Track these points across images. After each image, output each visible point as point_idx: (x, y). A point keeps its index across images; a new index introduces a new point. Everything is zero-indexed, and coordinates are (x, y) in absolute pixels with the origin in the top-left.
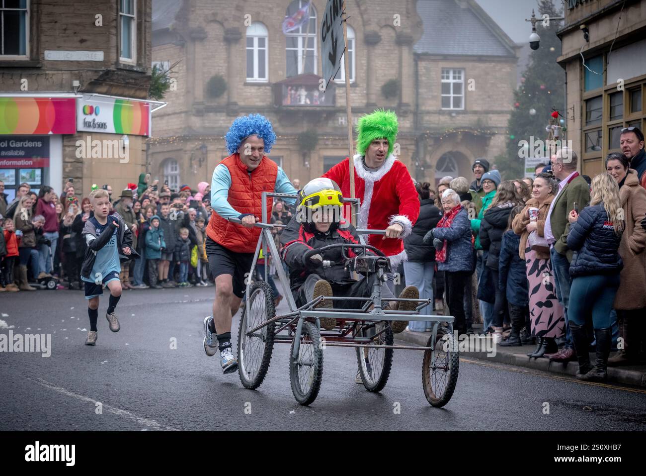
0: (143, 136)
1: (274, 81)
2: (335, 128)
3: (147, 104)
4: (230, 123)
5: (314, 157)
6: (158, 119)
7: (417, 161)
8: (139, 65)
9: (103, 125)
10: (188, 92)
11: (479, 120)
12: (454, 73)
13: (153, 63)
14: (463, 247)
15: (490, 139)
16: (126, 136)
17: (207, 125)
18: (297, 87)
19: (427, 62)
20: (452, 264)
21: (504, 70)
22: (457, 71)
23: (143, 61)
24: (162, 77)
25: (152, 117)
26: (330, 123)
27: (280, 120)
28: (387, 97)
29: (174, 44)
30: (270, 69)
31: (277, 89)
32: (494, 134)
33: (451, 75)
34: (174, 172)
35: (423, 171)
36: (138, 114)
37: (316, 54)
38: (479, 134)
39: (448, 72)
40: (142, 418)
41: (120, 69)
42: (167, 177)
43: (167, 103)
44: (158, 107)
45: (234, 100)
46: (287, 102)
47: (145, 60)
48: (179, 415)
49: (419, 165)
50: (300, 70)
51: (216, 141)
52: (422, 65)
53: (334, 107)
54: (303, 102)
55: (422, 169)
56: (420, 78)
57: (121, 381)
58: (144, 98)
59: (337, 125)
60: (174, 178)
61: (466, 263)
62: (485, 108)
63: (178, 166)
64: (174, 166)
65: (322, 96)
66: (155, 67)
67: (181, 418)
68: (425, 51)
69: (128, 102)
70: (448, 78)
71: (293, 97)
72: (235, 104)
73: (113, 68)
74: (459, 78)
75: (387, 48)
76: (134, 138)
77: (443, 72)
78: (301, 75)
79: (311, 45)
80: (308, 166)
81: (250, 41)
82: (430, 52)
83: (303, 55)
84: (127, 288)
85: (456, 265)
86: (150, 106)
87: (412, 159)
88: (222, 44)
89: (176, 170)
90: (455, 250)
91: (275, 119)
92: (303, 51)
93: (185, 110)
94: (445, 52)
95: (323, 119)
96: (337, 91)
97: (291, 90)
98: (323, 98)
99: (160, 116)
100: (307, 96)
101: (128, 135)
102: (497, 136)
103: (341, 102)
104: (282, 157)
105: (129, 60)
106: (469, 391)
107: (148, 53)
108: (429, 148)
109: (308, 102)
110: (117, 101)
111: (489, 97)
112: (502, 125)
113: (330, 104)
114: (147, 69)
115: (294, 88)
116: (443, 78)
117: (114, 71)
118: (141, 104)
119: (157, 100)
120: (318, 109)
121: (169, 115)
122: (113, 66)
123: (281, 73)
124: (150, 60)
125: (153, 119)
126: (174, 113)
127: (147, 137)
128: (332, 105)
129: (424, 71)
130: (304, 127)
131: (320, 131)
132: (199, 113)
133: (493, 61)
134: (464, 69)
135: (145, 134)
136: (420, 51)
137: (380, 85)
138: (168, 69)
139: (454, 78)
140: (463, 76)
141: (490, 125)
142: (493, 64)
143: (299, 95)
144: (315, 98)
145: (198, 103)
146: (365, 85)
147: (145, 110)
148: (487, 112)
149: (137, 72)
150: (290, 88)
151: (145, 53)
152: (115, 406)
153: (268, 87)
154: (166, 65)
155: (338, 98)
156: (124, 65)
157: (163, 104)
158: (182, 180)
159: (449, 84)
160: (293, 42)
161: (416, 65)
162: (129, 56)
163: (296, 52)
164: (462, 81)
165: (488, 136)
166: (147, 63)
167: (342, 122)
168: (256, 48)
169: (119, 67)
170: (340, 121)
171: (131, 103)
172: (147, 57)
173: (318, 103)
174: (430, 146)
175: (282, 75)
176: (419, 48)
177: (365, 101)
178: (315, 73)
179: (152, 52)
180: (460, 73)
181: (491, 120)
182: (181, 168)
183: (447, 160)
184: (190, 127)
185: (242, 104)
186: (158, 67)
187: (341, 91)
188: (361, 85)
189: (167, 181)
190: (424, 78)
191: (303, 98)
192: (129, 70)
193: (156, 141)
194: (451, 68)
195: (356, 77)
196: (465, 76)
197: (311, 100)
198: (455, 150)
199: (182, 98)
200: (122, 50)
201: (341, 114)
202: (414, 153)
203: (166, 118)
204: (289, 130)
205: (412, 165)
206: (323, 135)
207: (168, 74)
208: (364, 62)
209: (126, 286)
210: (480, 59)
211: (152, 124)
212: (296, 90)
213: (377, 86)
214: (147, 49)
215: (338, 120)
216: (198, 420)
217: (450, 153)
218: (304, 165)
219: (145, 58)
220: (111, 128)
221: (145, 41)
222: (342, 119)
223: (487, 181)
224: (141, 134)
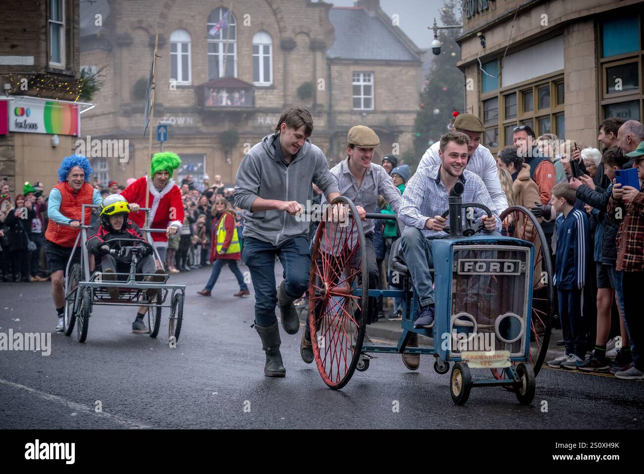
0: (73, 136)
1: (197, 84)
2: (255, 127)
3: (77, 105)
4: (156, 123)
5: (236, 154)
6: (87, 119)
8: (68, 69)
9: (34, 126)
10: (116, 94)
11: (388, 119)
12: (364, 76)
13: (81, 68)
15: (398, 136)
16: (56, 136)
17: (134, 125)
18: (219, 90)
19: (339, 67)
21: (410, 73)
22: (367, 75)
23: (72, 65)
24: (90, 80)
25: (81, 118)
26: (250, 123)
27: (203, 120)
28: (302, 99)
29: (101, 49)
30: (193, 72)
31: (200, 91)
32: (401, 132)
33: (362, 78)
34: (103, 170)
36: (68, 115)
37: (235, 58)
38: (388, 132)
39: (358, 75)
40: (72, 403)
41: (51, 73)
42: (97, 174)
43: (96, 104)
44: (86, 108)
45: (159, 101)
46: (209, 103)
47: (74, 65)
48: (108, 399)
50: (222, 74)
52: (335, 69)
53: (253, 107)
54: (224, 104)
56: (332, 81)
57: (52, 368)
58: (73, 100)
59: (256, 125)
60: (104, 175)
62: (394, 108)
63: (107, 163)
64: (103, 164)
65: (242, 98)
66: (83, 71)
67: (109, 402)
68: (337, 55)
69: (57, 104)
70: (358, 80)
71: (215, 98)
72: (161, 105)
73: (43, 72)
74: (369, 81)
75: (302, 53)
76: (63, 138)
77: (354, 75)
78: (222, 78)
79: (231, 50)
80: (230, 163)
81: (174, 47)
82: (343, 56)
83: (224, 59)
86: (79, 107)
88: (147, 49)
89: (105, 167)
91: (198, 119)
92: (224, 56)
93: (112, 110)
94: (356, 57)
95: (243, 119)
96: (256, 93)
97: (213, 92)
98: (243, 100)
99: (90, 116)
100: (228, 98)
101: (58, 135)
102: (404, 134)
103: (259, 103)
104: (206, 154)
105: (58, 64)
107: (76, 58)
109: (229, 103)
110: (47, 103)
111: (397, 98)
112: (410, 124)
113: (250, 105)
114: (76, 73)
115: (216, 90)
116: (354, 80)
117: (44, 75)
118: (71, 106)
119: (86, 102)
120: (238, 109)
121: (98, 116)
122: (43, 70)
123: (203, 76)
124: (78, 64)
125: (82, 120)
126: (103, 114)
127: (77, 136)
128: (252, 106)
129: (337, 74)
130: (226, 127)
131: (240, 130)
132: (127, 114)
133: (398, 65)
134: (373, 72)
135: (75, 134)
136: (332, 56)
137: (296, 88)
138: (95, 73)
139: (365, 81)
140: (372, 78)
141: (398, 124)
142: (400, 68)
143: (221, 97)
144: (235, 100)
145: (126, 105)
146: (282, 87)
147: (74, 111)
148: (395, 112)
149: (66, 75)
150: (212, 90)
151: (74, 58)
152: (46, 392)
153: (191, 90)
154: (94, 70)
155: (256, 99)
156: (53, 69)
157: (91, 106)
158: (111, 176)
159: (359, 87)
160: (215, 48)
161: (329, 69)
162: (59, 61)
163: (217, 57)
164: (371, 83)
165: (395, 134)
166: (76, 68)
167: (261, 122)
168: (179, 53)
169: (49, 71)
170: (259, 120)
171: (61, 104)
172: (75, 62)
173: (239, 104)
175: (205, 78)
176: (331, 53)
177: (282, 102)
178: (236, 76)
179: (81, 57)
180: (369, 76)
181: (398, 119)
182: (110, 165)
184: (118, 127)
185: (167, 105)
186: (86, 71)
187: (260, 93)
188: (279, 87)
189: (96, 178)
190: (336, 81)
191: (225, 100)
192: (58, 73)
194: (361, 72)
195: (274, 80)
196: (375, 78)
197: (232, 101)
199: (110, 100)
200: (51, 55)
201: (260, 114)
202: (328, 150)
203: (95, 119)
204: (213, 130)
206: (243, 134)
207: (96, 78)
208: (281, 66)
210: (388, 63)
211: (81, 125)
212: (218, 92)
213: (293, 88)
214: (76, 54)
215: (257, 120)
216: (126, 403)
218: (226, 162)
219: (74, 62)
220: (42, 129)
221: (74, 47)
222: (261, 119)
223: (395, 175)
224: (71, 134)
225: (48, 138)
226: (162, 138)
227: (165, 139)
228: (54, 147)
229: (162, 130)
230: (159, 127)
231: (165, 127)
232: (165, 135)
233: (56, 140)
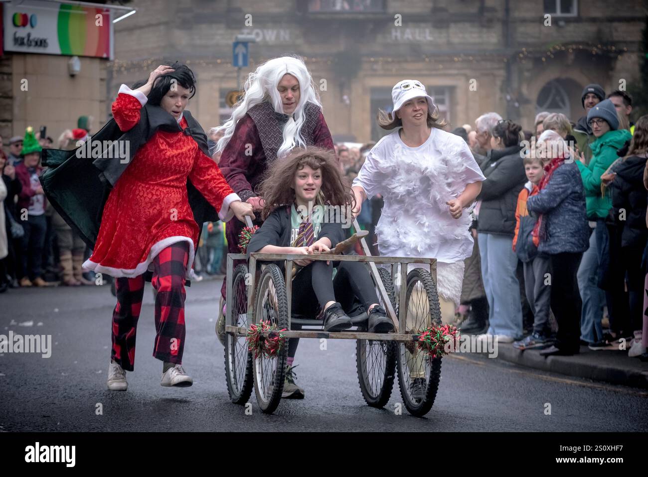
0: (101, 59)
2: (387, 46)
3: (108, 10)
4: (230, 38)
5: (357, 88)
7: (508, 93)
9: (42, 43)
11: (600, 32)
14: (567, 217)
15: (616, 59)
16: (76, 58)
20: (552, 242)
25: (115, 31)
26: (380, 38)
32: (621, 52)
35: (518, 108)
38: (600, 52)
43: (137, 8)
44: (124, 14)
46: (315, 6)
49: (512, 99)
51: (211, 66)
53: (384, 13)
54: (338, 7)
55: (517, 104)
59: (388, 41)
61: (573, 240)
62: (608, 12)
69: (78, 8)
72: (238, 10)
76: (88, 61)
80: (348, 102)
84: (79, 283)
85: (557, 244)
86: (112, 13)
87: (502, 90)
90: (556, 221)
91: (298, 32)
93: (164, 19)
95: (368, 31)
98: (368, 1)
101: (80, 57)
103: (395, 6)
106: (572, 422)
108: (527, 74)
109: (347, 6)
110: (62, 5)
112: (634, 39)
113: (379, 9)
119: (122, 5)
120: (361, 17)
127: (107, 59)
128: (381, 10)
130: (341, 45)
131: (364, 49)
132: (185, 25)
135: (105, 56)
144: (356, 1)
145: (185, 10)
147: (104, 19)
148: (611, 20)
157: (130, 11)
165: (612, 55)
171: (83, 9)
173: (361, 8)
174: (528, 70)
181: (616, 31)
183: (554, 91)
191: (340, 2)
193: (122, 66)
197: (351, 3)
198: (564, 76)
202: (504, 80)
203: (137, 32)
204: (319, 49)
205: (501, 99)
206: (368, 55)
209: (78, 280)
211: (115, 42)
215: (391, 33)
217: (558, 80)
218: (342, 101)
220: (54, 47)
222: (396, 31)
223: (595, 120)
224: (99, 55)
225: (63, 62)
226: (240, 62)
227: (245, 63)
228: (73, 76)
229: (241, 50)
230: (236, 44)
231: (245, 43)
232: (245, 57)
233: (77, 65)
